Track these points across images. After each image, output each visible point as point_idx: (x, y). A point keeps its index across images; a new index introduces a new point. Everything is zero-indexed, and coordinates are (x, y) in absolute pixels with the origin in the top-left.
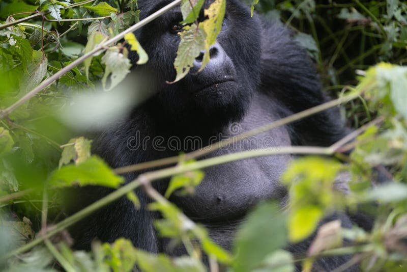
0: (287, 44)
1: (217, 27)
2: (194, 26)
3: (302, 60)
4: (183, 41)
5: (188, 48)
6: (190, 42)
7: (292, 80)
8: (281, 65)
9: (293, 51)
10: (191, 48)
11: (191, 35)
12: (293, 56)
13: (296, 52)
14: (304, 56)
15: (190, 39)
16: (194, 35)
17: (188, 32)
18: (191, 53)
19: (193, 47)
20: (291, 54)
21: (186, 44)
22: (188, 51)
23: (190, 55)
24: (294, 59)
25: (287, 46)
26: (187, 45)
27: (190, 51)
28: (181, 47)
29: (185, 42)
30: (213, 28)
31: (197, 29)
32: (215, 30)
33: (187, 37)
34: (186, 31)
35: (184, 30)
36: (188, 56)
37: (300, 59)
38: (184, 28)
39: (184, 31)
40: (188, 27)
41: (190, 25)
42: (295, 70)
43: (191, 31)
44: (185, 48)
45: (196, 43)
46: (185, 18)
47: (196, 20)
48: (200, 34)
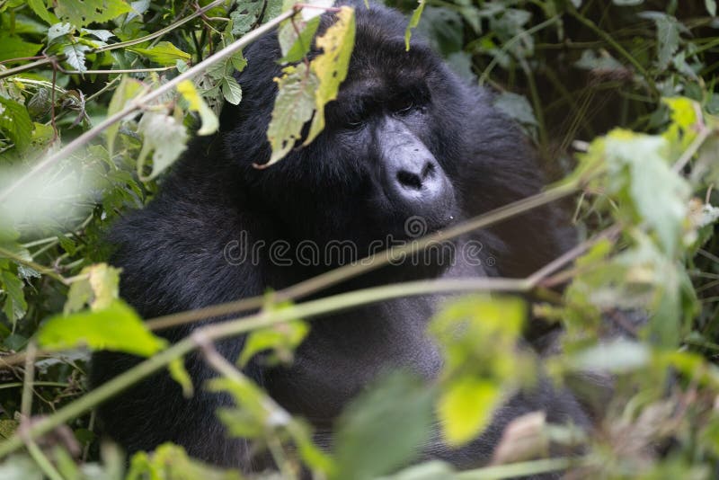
0: (488, 117)
1: (337, 69)
2: (302, 66)
3: (514, 144)
4: (282, 92)
5: (291, 106)
6: (296, 95)
7: (496, 179)
8: (476, 153)
9: (496, 129)
10: (296, 106)
11: (297, 83)
12: (498, 137)
13: (503, 131)
14: (516, 139)
15: (294, 89)
16: (302, 82)
17: (292, 77)
18: (297, 115)
19: (300, 104)
20: (495, 134)
21: (287, 98)
22: (291, 111)
23: (294, 117)
24: (499, 143)
25: (489, 120)
26: (290, 101)
27: (295, 111)
28: (280, 103)
29: (286, 95)
30: (332, 70)
31: (307, 73)
32: (335, 74)
33: (290, 86)
34: (288, 75)
35: (285, 73)
36: (290, 119)
37: (508, 143)
38: (284, 70)
39: (285, 76)
40: (290, 69)
41: (294, 64)
42: (501, 162)
43: (296, 75)
44: (287, 105)
45: (305, 97)
46: (285, 53)
47: (305, 56)
48: (311, 81)
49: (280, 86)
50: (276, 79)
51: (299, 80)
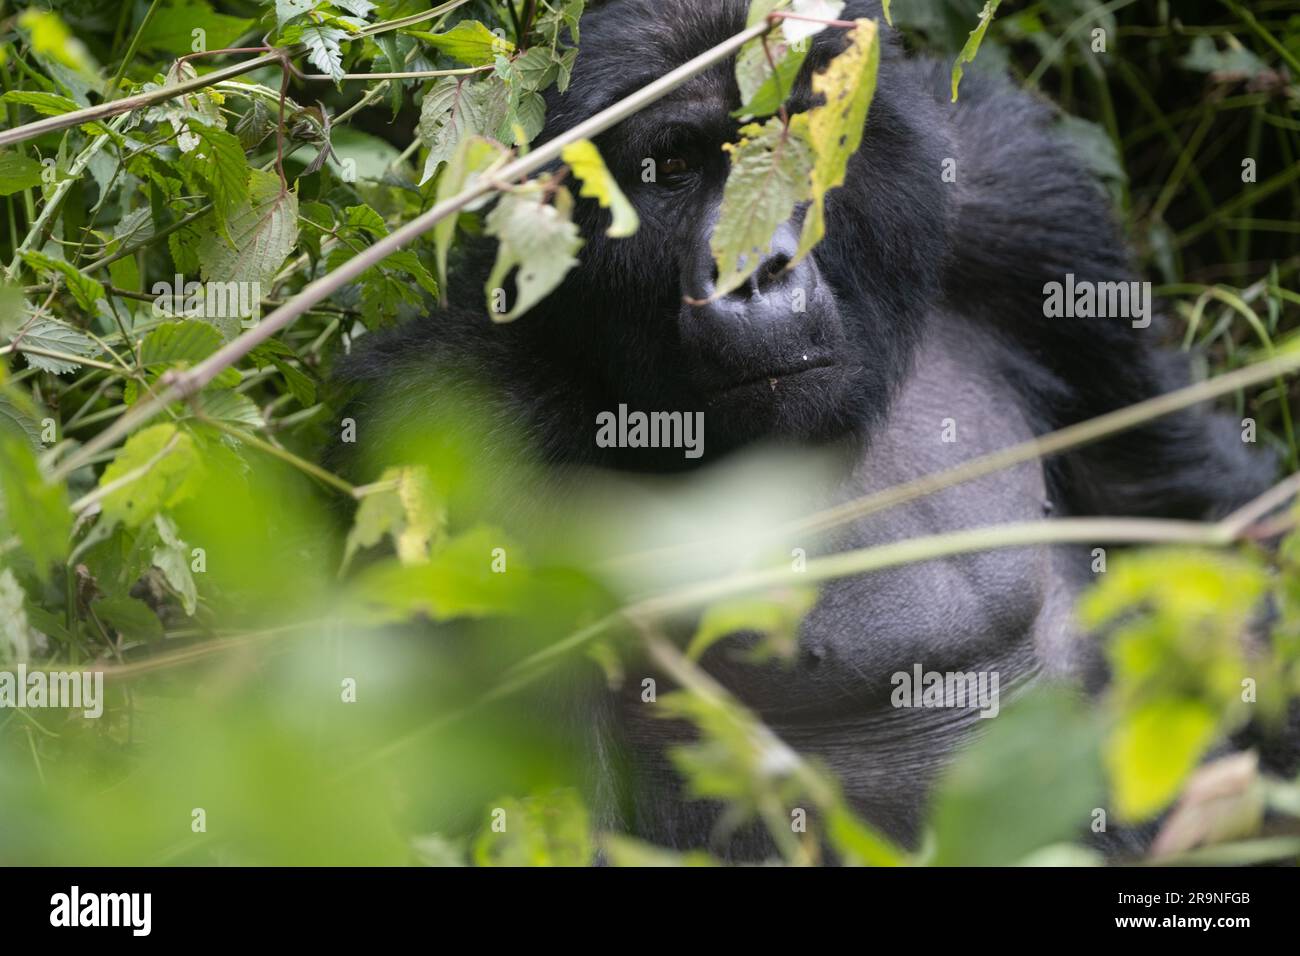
1: (847, 132)
2: (775, 124)
4: (737, 170)
5: (755, 195)
6: (763, 176)
10: (763, 195)
11: (766, 154)
15: (760, 164)
16: (775, 152)
17: (756, 143)
18: (766, 210)
19: (771, 191)
21: (748, 180)
22: (755, 204)
23: (760, 215)
26: (753, 185)
27: (763, 203)
28: (735, 190)
29: (746, 175)
30: (838, 135)
31: (785, 136)
32: (842, 140)
33: (752, 159)
34: (750, 139)
35: (745, 136)
36: (753, 217)
38: (742, 131)
39: (744, 141)
40: (754, 129)
41: (761, 121)
43: (764, 140)
44: (748, 192)
45: (779, 179)
46: (747, 99)
47: (782, 106)
48: (793, 150)
49: (734, 158)
50: (727, 146)
51: (769, 150)
